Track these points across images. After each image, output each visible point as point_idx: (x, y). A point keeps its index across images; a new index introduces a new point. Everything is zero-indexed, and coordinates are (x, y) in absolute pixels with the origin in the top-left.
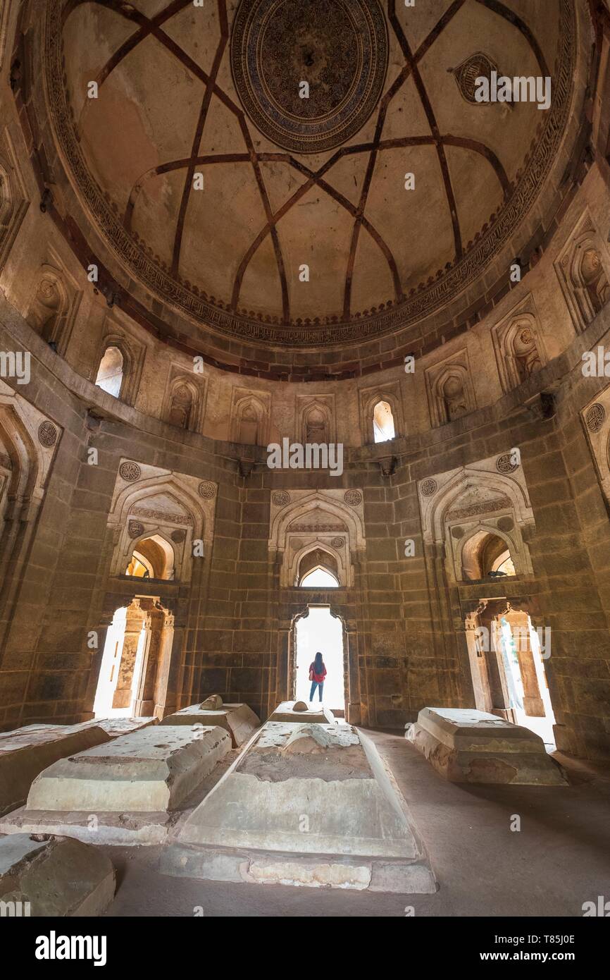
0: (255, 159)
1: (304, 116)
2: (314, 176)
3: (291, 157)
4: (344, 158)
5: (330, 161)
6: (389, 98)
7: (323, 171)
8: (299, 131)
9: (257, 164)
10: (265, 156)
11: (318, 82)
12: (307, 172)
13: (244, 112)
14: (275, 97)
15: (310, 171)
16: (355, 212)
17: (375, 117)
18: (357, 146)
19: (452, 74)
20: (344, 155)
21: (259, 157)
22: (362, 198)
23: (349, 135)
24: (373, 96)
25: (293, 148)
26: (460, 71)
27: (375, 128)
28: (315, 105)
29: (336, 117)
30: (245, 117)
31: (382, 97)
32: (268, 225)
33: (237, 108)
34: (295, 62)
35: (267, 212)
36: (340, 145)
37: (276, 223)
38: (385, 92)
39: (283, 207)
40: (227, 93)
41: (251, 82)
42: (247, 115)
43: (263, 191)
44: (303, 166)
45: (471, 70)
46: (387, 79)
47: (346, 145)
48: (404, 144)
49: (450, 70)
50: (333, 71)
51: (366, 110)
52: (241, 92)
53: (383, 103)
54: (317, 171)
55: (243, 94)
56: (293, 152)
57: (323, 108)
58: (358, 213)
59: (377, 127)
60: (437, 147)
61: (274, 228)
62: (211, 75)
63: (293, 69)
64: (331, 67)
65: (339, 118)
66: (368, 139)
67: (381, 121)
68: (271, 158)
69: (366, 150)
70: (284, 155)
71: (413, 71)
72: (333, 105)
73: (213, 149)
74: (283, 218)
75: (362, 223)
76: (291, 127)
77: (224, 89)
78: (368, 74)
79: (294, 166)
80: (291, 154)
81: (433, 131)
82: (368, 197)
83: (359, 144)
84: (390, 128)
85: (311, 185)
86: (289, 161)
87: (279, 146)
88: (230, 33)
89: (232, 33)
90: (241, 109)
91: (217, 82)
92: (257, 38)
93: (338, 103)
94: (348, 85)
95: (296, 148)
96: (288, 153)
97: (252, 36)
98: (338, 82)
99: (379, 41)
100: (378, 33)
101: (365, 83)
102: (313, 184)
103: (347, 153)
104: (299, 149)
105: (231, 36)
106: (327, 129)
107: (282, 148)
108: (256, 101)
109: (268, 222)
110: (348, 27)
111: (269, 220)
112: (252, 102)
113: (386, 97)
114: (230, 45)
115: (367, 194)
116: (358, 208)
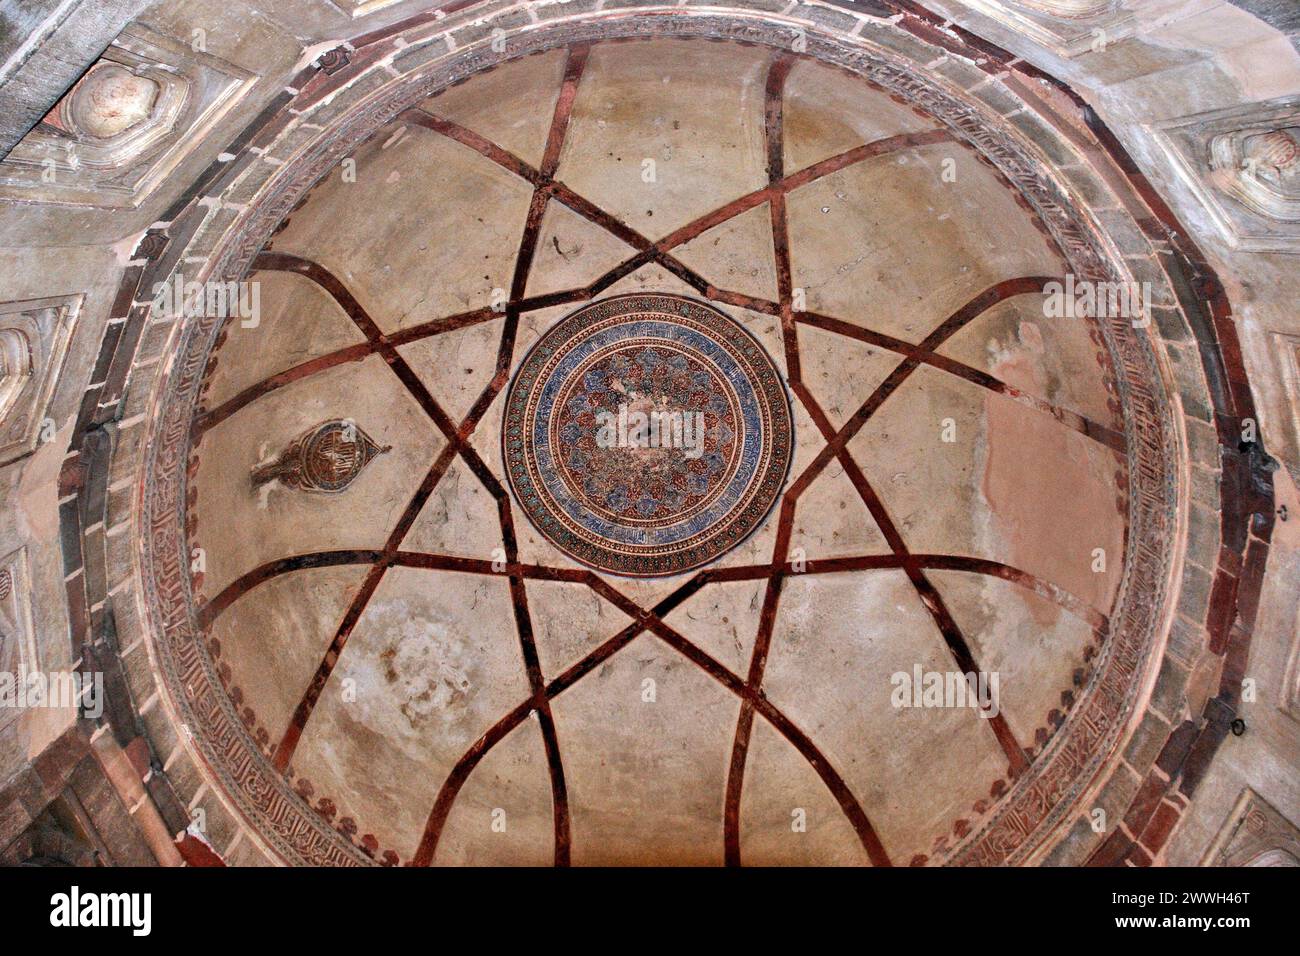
0: (786, 310)
1: (665, 350)
2: (655, 256)
3: (704, 292)
4: (583, 283)
5: (617, 279)
6: (494, 385)
8: (681, 331)
9: (782, 300)
10: (761, 307)
11: (632, 394)
12: (671, 264)
13: (787, 385)
14: (720, 387)
15: (664, 265)
16: (556, 191)
17: (519, 354)
18: (556, 305)
19: (381, 446)
20: (584, 289)
21: (775, 309)
22: (539, 217)
23: (572, 320)
24: (527, 383)
25: (695, 307)
26: (368, 455)
27: (517, 336)
28: (642, 363)
29: (600, 345)
30: (785, 374)
31: (507, 385)
32: (786, 189)
33: (799, 395)
35: (782, 214)
36: (593, 304)
37: (766, 188)
38: (502, 395)
39: (740, 212)
40: (812, 422)
41: (762, 422)
42: (781, 379)
43: (782, 252)
44: (679, 275)
45: (348, 464)
46: (501, 412)
47: (579, 304)
48: (451, 321)
49: (387, 449)
51: (539, 361)
52: (784, 414)
53: (506, 377)
54: (648, 264)
56: (696, 301)
57: (627, 359)
58: (550, 189)
59: (513, 340)
60: (380, 333)
61: (772, 178)
62: (831, 456)
65: (594, 345)
66: (533, 318)
67: (506, 350)
68: (749, 302)
69: (534, 299)
70: (717, 300)
71: (454, 433)
72: (607, 361)
73: (870, 353)
74: (745, 193)
75: (536, 173)
76: (694, 339)
77: (814, 428)
78: (539, 413)
79: (700, 279)
80: (703, 299)
81: (396, 354)
82: (525, 220)
83: (552, 308)
84: (486, 341)
85: (664, 241)
86: (709, 289)
87: (728, 317)
88: (781, 499)
89: (777, 498)
90: (790, 391)
91: (824, 443)
92: (737, 477)
93: (595, 365)
94: (575, 394)
95: (690, 306)
96: (709, 302)
97: (743, 482)
98: (595, 394)
99: (521, 462)
100: (524, 473)
101: (543, 400)
102: (659, 242)
103: (577, 291)
104: (682, 304)
105: (779, 493)
106: (618, 329)
107: (722, 313)
108: (759, 393)
109: (785, 194)
110: (577, 473)
111: (782, 197)
112: (767, 394)
113: (501, 385)
114: (785, 482)
115: (530, 220)
116: (549, 197)
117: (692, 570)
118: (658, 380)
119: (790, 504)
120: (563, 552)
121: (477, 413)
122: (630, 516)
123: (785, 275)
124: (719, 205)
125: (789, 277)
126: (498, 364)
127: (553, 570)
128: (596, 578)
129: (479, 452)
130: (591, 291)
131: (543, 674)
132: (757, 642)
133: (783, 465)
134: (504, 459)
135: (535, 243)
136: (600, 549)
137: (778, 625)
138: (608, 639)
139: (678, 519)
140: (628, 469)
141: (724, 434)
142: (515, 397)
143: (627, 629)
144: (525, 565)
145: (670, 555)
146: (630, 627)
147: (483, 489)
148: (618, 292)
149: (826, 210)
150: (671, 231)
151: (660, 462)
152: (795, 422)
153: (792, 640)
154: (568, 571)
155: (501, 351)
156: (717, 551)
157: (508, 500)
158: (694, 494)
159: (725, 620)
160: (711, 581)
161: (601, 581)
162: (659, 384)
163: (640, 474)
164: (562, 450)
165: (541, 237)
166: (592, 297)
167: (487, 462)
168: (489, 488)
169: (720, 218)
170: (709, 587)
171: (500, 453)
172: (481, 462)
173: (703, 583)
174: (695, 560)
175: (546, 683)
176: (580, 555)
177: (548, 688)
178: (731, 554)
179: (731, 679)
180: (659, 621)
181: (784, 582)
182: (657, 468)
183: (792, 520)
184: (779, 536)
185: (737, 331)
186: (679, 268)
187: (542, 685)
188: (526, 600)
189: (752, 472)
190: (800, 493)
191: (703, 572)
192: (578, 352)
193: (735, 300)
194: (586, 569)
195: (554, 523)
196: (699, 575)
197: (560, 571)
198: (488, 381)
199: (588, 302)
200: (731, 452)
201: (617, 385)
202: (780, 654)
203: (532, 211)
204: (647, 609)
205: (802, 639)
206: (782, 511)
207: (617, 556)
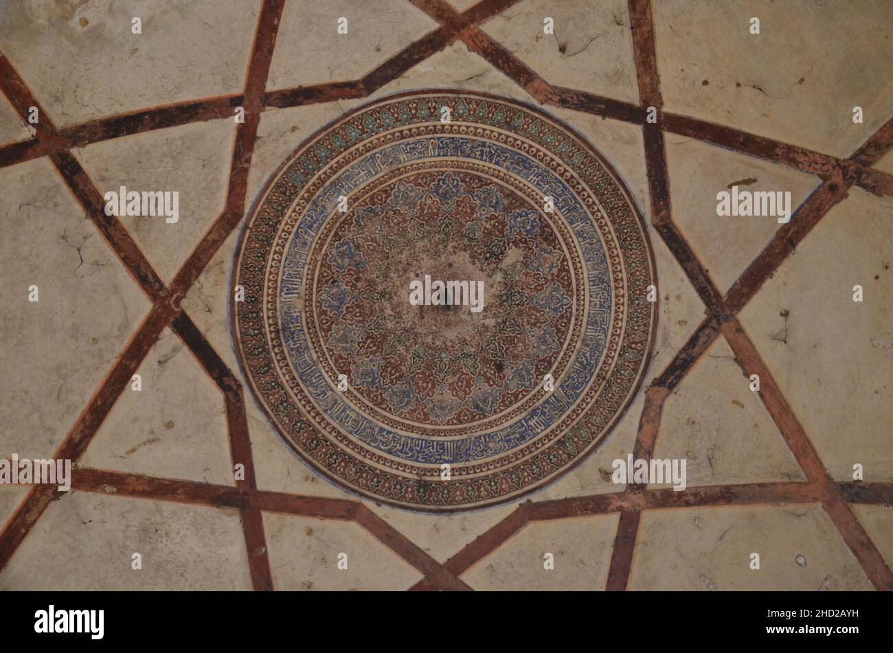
0: (639, 499)
1: (567, 325)
2: (716, 317)
3: (659, 382)
4: (679, 217)
5: (681, 262)
6: (536, 84)
7: (704, 287)
8: (596, 348)
11: (499, 277)
12: (703, 339)
13: (523, 500)
14: (511, 403)
15: (700, 329)
16: (833, 188)
17: (580, 121)
18: (649, 175)
20: (669, 216)
22: (793, 162)
23: (620, 197)
24: (533, 130)
25: (635, 370)
27: (608, 120)
28: (547, 291)
29: (579, 234)
30: (536, 498)
31: (535, 102)
32: (829, 506)
33: (509, 519)
34: (451, 334)
36: (645, 227)
37: (828, 478)
38: (520, 93)
39: (787, 438)
40: (470, 538)
41: (465, 464)
42: (531, 491)
44: (684, 349)
46: (494, 92)
47: (646, 207)
50: (479, 235)
51: (564, 149)
52: (479, 497)
53: (547, 100)
54: (703, 307)
55: (484, 493)
56: (645, 372)
57: (555, 271)
58: (837, 178)
59: (604, 114)
62: (424, 571)
63: (464, 342)
64: (470, 239)
65: (579, 225)
66: (631, 142)
68: (646, 445)
69: (661, 147)
70: (648, 401)
71: (472, 21)
72: (550, 239)
74: (818, 447)
78: (484, 144)
79: (680, 377)
80: (648, 381)
82: (790, 142)
83: (646, 170)
84: (606, 76)
85: (740, 330)
86: (664, 390)
87: (622, 415)
88: (353, 498)
89: (355, 491)
90: (514, 506)
91: (441, 559)
92: (382, 429)
93: (548, 226)
94: (508, 196)
95: (637, 363)
96: (643, 389)
97: (375, 440)
98: (503, 224)
99: (415, 116)
100: (397, 120)
101: (504, 151)
102: (737, 321)
103: (667, 206)
104: (641, 352)
105: (362, 495)
106: (603, 261)
107: (627, 407)
108: (507, 459)
109: (819, 505)
110: (388, 196)
111: (815, 500)
112: (506, 471)
113: (535, 93)
114: (379, 503)
115: (790, 149)
116: (824, 178)
117: (243, 369)
118: (520, 313)
119: (349, 511)
120: (274, 175)
121: (498, 56)
122: (321, 274)
123: (692, 499)
124: (796, 408)
125: (688, 504)
126: (567, 91)
127: (248, 161)
128: (233, 225)
129: (438, 55)
130: (665, 226)
131: (91, 147)
132: (139, 477)
133: (403, 498)
134: (423, 92)
135: (751, 153)
136: (275, 230)
137: (168, 506)
138: (140, 245)
139: (316, 344)
140: (388, 268)
141: (442, 408)
142: (515, 112)
143: (155, 275)
144: (258, 118)
145: (264, 335)
146: (157, 280)
147: (381, 59)
148: (660, 263)
149: (801, 561)
150: (755, 341)
151: (398, 316)
152: (467, 514)
153: (145, 530)
154: (245, 184)
155: (586, 95)
156: (272, 406)
157: (359, 96)
158: (352, 367)
159: (170, 425)
160: (227, 400)
161: (228, 233)
162: (513, 314)
163: (380, 288)
164: (425, 176)
165: (760, 162)
166: (656, 227)
167: (420, 68)
168: (381, 69)
169: (775, 410)
170: (217, 396)
171: (432, 86)
172: (421, 59)
173: (224, 387)
174: (256, 374)
175: (75, 151)
176: (268, 201)
177: (68, 155)
178: (269, 426)
179: (81, 441)
180: (166, 322)
181: (230, 510)
182: (389, 312)
183: (325, 516)
184: (301, 497)
185: (600, 428)
186: (696, 350)
187: (74, 144)
188: (206, 120)
189: (390, 452)
190: (364, 525)
191: (240, 386)
192: (572, 203)
193: (648, 428)
194: (247, 210)
195: (319, 163)
196: (236, 381)
197: (246, 171)
198: (543, 75)
199: (648, 218)
200: (418, 420)
201: (513, 255)
202: (123, 515)
203: (805, 152)
204: (184, 303)
205: (148, 547)
206: (337, 501)
207: (264, 256)
